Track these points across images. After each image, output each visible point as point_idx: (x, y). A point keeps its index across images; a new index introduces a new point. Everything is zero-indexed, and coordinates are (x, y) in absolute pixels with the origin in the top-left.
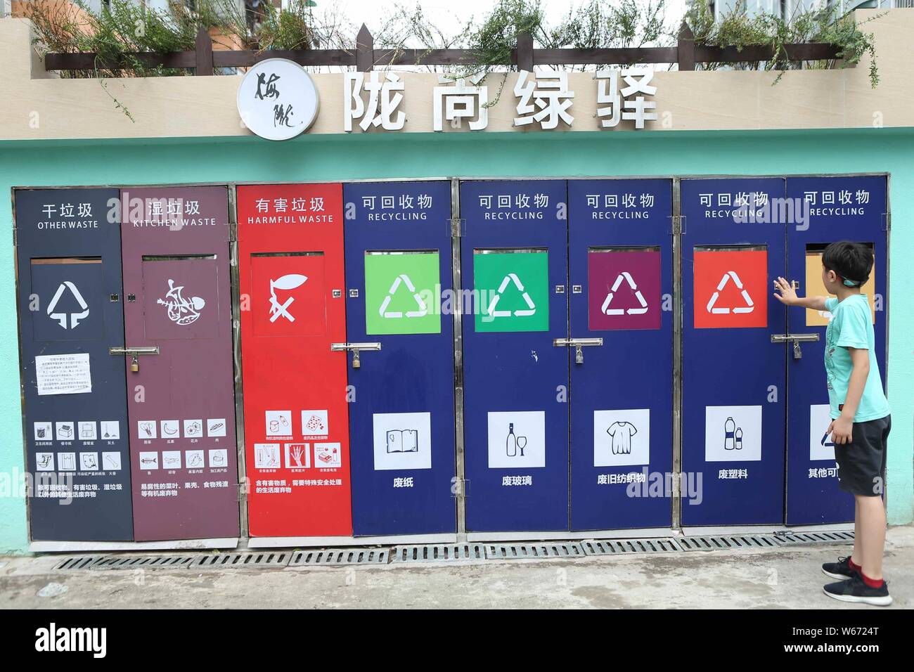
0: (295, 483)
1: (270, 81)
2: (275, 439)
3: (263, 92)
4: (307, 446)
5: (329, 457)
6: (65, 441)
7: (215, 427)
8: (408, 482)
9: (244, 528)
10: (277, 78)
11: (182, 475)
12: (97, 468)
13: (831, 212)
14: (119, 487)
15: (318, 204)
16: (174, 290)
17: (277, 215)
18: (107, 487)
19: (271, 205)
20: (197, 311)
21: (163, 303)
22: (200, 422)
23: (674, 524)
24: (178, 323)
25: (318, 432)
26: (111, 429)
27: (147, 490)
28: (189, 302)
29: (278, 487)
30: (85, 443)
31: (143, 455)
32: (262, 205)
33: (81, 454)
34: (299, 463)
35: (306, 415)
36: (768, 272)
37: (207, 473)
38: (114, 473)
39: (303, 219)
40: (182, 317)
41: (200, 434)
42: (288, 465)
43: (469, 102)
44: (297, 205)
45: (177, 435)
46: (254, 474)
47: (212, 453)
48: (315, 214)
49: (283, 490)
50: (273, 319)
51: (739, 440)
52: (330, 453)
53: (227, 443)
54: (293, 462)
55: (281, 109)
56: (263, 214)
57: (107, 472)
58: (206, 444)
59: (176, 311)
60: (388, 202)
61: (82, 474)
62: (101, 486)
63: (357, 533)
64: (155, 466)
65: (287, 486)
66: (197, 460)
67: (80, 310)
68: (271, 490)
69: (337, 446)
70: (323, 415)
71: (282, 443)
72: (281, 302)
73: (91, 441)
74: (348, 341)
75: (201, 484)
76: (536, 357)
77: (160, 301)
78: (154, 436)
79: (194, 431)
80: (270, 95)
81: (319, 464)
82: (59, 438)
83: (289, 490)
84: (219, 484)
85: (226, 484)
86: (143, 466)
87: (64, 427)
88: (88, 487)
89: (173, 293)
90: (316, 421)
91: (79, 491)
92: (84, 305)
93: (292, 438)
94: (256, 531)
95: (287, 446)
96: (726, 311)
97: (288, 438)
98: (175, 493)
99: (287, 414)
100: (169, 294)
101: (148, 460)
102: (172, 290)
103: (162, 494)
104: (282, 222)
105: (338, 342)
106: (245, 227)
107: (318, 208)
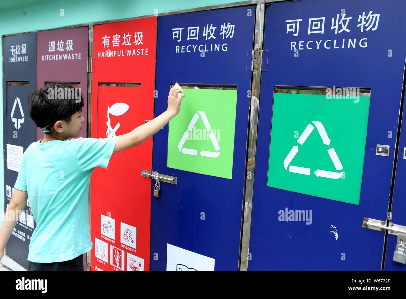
2: (105, 238)
4: (123, 252)
5: (136, 268)
12: (25, 223)
15: (139, 38)
17: (114, 49)
19: (111, 41)
25: (129, 244)
32: (106, 41)
34: (118, 264)
35: (123, 227)
38: (31, 230)
39: (129, 53)
42: (112, 263)
44: (126, 40)
46: (95, 261)
48: (136, 47)
52: (136, 265)
54: (115, 262)
56: (106, 49)
57: (29, 228)
60: (193, 33)
61: (20, 224)
62: (26, 236)
67: (21, 118)
69: (141, 261)
70: (133, 230)
71: (110, 244)
72: (113, 126)
74: (154, 169)
76: (337, 235)
90: (129, 234)
91: (20, 235)
92: (23, 114)
95: (112, 247)
97: (112, 242)
99: (113, 221)
104: (116, 55)
105: (146, 169)
106: (96, 60)
107: (139, 42)
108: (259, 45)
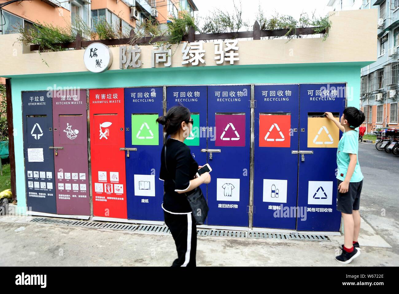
0: (108, 198)
1: (94, 51)
2: (101, 181)
3: (92, 55)
4: (112, 185)
5: (119, 189)
6: (36, 178)
7: (82, 176)
8: (147, 201)
9: (92, 213)
10: (97, 50)
11: (71, 192)
12: (45, 188)
13: (320, 99)
14: (52, 195)
15: (115, 96)
16: (69, 127)
17: (102, 100)
18: (48, 195)
19: (100, 96)
20: (76, 135)
21: (65, 131)
22: (77, 174)
23: (250, 226)
24: (70, 139)
25: (115, 180)
26: (50, 175)
27: (61, 197)
28: (73, 131)
29: (102, 199)
30: (42, 179)
31: (59, 184)
32: (97, 96)
33: (41, 183)
34: (109, 191)
35: (112, 174)
36: (291, 124)
37: (80, 192)
38: (51, 190)
39: (110, 102)
40: (71, 137)
41: (77, 178)
42: (105, 191)
43: (164, 56)
44: (108, 97)
45: (70, 178)
46: (95, 194)
47: (81, 185)
48: (114, 100)
49: (104, 200)
50: (101, 138)
51: (277, 194)
52: (119, 188)
53: (86, 182)
54: (107, 191)
55: (98, 61)
56: (97, 100)
57: (49, 189)
58: (79, 182)
59: (69, 135)
60: (140, 95)
61: (41, 190)
62: (47, 194)
63: (129, 218)
64: (63, 189)
65: (105, 199)
66: (76, 187)
67: (40, 133)
68: (100, 200)
69: (122, 185)
70: (117, 174)
71: (104, 183)
72: (103, 132)
73: (44, 178)
74: (126, 147)
75: (77, 196)
76: (194, 156)
77: (64, 131)
78: (63, 178)
79: (75, 177)
80: (94, 56)
81: (116, 192)
82: (34, 177)
83: (106, 200)
84: (83, 196)
85: (86, 196)
86: (59, 188)
87: (36, 173)
88: (43, 194)
89: (68, 128)
90: (115, 176)
91: (40, 195)
92: (42, 132)
93: (107, 182)
94: (96, 214)
95: (105, 184)
96: (273, 140)
97: (105, 182)
98: (69, 198)
99: (105, 173)
100: (67, 128)
101: (61, 186)
102: (68, 127)
103: (65, 198)
104: (104, 103)
105: (122, 147)
106: (92, 105)
107: (116, 97)
108: (165, 100)
